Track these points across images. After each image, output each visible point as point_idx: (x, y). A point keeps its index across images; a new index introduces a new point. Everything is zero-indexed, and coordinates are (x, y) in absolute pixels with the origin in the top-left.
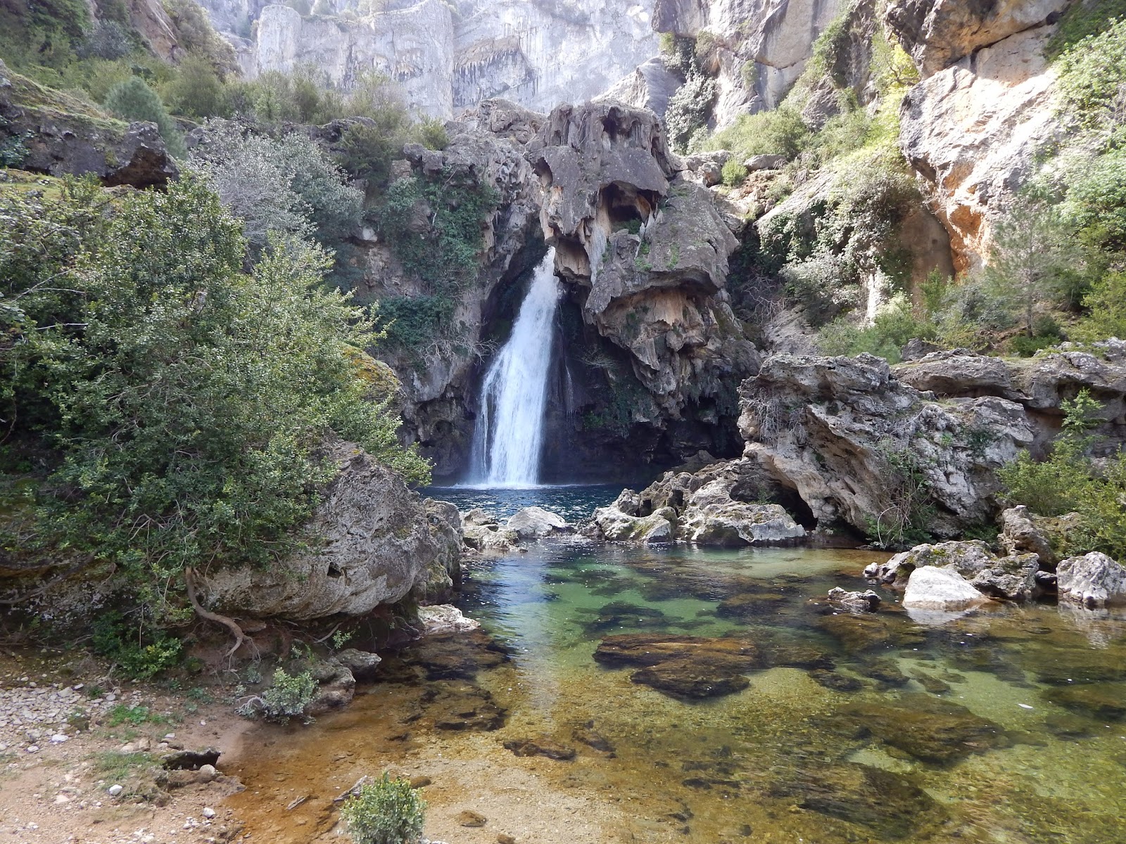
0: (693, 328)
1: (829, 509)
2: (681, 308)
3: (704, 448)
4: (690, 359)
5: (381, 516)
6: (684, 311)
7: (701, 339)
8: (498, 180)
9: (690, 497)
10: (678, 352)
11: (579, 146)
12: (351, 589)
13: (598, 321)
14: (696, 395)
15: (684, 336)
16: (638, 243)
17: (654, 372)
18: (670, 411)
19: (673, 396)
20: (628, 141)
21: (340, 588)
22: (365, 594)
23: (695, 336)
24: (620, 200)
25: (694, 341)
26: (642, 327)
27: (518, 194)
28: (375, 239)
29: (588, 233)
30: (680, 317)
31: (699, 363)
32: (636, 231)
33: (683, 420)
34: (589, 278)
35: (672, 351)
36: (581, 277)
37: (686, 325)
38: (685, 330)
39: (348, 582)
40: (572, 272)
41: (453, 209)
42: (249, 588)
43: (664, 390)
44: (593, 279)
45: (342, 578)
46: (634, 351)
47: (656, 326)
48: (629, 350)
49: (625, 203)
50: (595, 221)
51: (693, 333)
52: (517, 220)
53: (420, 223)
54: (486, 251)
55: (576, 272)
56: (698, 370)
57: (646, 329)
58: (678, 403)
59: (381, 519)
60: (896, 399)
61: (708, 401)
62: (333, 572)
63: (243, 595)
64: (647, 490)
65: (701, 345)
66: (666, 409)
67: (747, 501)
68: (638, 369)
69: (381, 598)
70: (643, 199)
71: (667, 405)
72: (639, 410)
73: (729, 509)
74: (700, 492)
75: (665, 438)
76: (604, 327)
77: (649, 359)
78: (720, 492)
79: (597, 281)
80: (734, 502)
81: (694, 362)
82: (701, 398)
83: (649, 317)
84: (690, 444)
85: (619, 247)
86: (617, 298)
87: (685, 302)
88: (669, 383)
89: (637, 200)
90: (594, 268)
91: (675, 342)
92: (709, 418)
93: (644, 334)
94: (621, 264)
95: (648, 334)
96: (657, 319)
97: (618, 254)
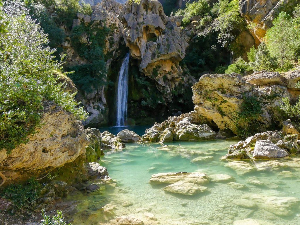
0: (175, 72)
1: (223, 125)
2: (171, 66)
3: (180, 111)
4: (174, 82)
5: (65, 129)
7: (177, 76)
8: (110, 26)
9: (177, 124)
10: (170, 80)
11: (136, 13)
12: (53, 157)
13: (144, 71)
14: (177, 94)
15: (172, 75)
16: (156, 45)
17: (163, 87)
19: (169, 94)
20: (152, 12)
21: (48, 157)
22: (59, 159)
23: (175, 75)
24: (150, 31)
25: (175, 76)
26: (159, 72)
27: (116, 30)
28: (69, 46)
29: (140, 42)
30: (171, 69)
31: (177, 83)
32: (155, 41)
33: (173, 102)
34: (141, 57)
35: (168, 80)
36: (138, 57)
37: (173, 71)
38: (172, 73)
39: (52, 155)
41: (95, 35)
42: (7, 158)
44: (142, 57)
45: (49, 153)
46: (156, 80)
47: (163, 72)
48: (155, 80)
49: (151, 32)
50: (142, 38)
51: (175, 74)
52: (116, 39)
53: (84, 40)
54: (107, 49)
55: (136, 55)
56: (177, 86)
58: (171, 97)
59: (65, 130)
60: (244, 87)
61: (180, 96)
62: (44, 151)
63: (4, 161)
64: (163, 123)
65: (177, 78)
66: (167, 99)
67: (196, 124)
68: (158, 86)
69: (66, 160)
70: (157, 31)
72: (158, 100)
73: (191, 127)
74: (180, 122)
75: (167, 108)
76: (146, 73)
77: (161, 83)
78: (187, 121)
79: (143, 58)
80: (192, 125)
81: (175, 83)
82: (178, 95)
83: (161, 69)
86: (150, 63)
87: (172, 64)
88: (168, 90)
89: (155, 31)
90: (142, 54)
91: (169, 77)
92: (181, 101)
93: (159, 75)
94: (151, 52)
95: (161, 74)
96: (163, 70)
97: (150, 49)
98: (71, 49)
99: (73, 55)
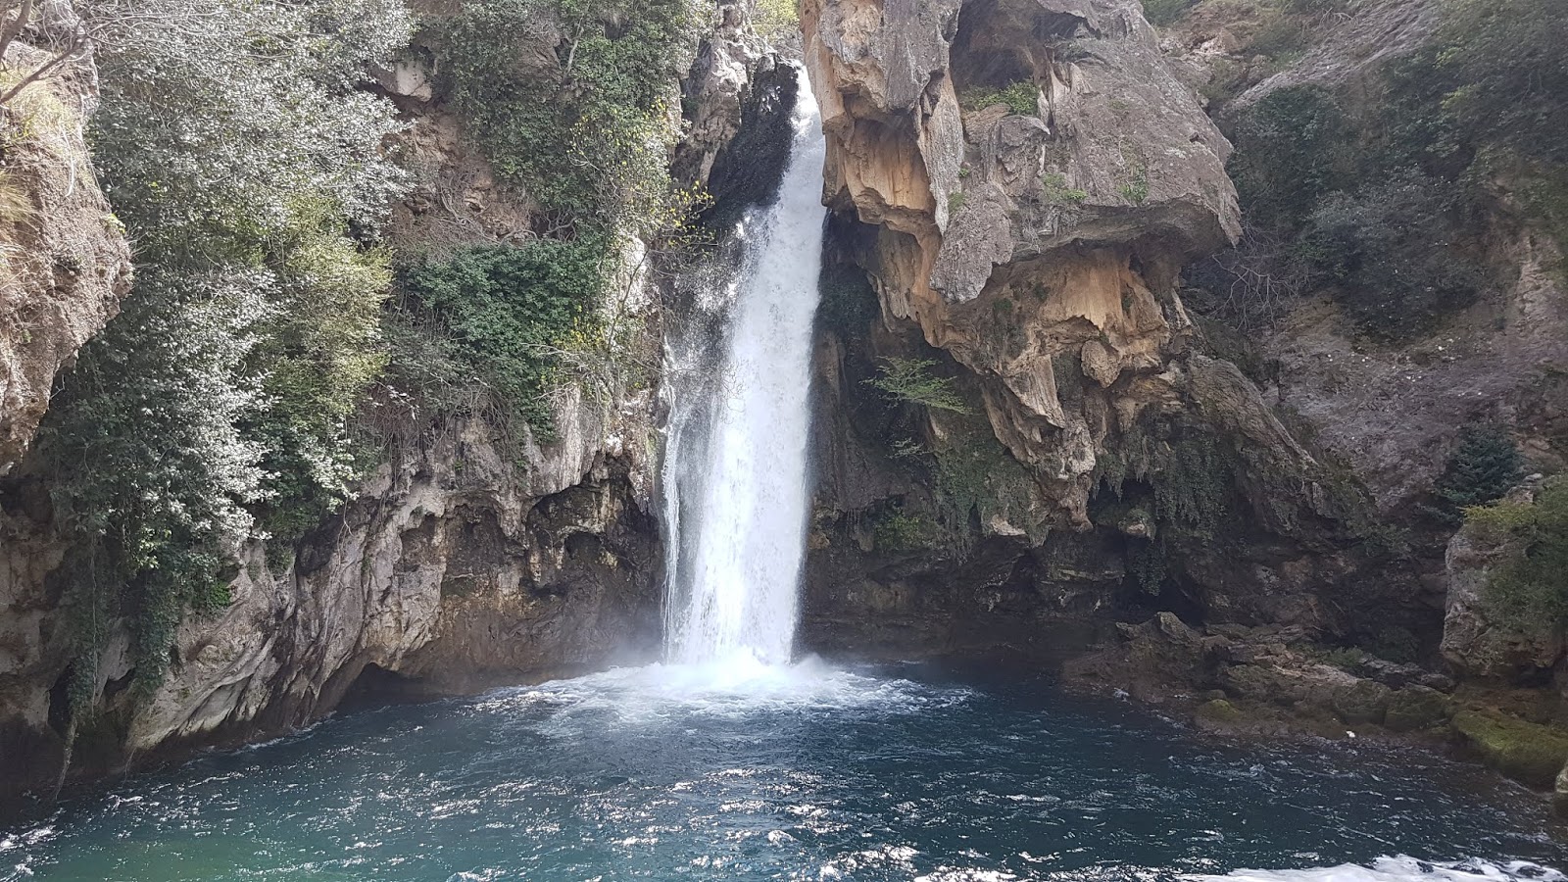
0: (1142, 334)
2: (1119, 288)
4: (1112, 398)
6: (1124, 296)
7: (1155, 360)
10: (1108, 388)
14: (1118, 477)
15: (1122, 352)
16: (1041, 136)
17: (1050, 431)
18: (1075, 515)
23: (1144, 352)
24: (990, 35)
25: (1141, 364)
26: (1031, 329)
28: (426, 93)
30: (1117, 309)
31: (1130, 408)
34: (929, 214)
35: (1093, 386)
36: (906, 212)
37: (1128, 330)
38: (1125, 340)
40: (879, 200)
41: (614, 33)
43: (1068, 470)
44: (941, 217)
46: (1009, 383)
47: (1062, 330)
48: (996, 378)
51: (1143, 346)
53: (540, 61)
55: (889, 201)
56: (1126, 424)
57: (1039, 335)
61: (1140, 491)
65: (1153, 373)
66: (1063, 509)
68: (1006, 421)
71: (1069, 502)
72: (999, 510)
75: (1034, 560)
76: (942, 329)
77: (1042, 401)
79: (955, 223)
81: (1118, 406)
82: (1126, 483)
83: (1051, 311)
84: (1083, 574)
85: (1001, 146)
87: (1128, 275)
88: (1081, 456)
90: (941, 194)
91: (1102, 365)
92: (1141, 526)
93: (1032, 350)
94: (1006, 184)
95: (1043, 346)
96: (1069, 315)
97: (999, 161)
98: (435, 121)
99: (444, 167)
